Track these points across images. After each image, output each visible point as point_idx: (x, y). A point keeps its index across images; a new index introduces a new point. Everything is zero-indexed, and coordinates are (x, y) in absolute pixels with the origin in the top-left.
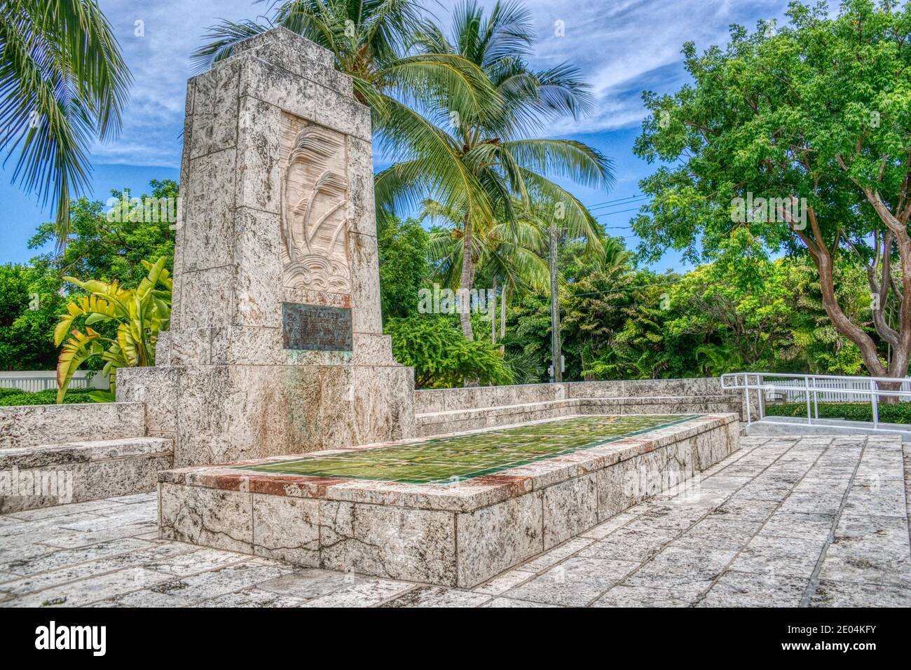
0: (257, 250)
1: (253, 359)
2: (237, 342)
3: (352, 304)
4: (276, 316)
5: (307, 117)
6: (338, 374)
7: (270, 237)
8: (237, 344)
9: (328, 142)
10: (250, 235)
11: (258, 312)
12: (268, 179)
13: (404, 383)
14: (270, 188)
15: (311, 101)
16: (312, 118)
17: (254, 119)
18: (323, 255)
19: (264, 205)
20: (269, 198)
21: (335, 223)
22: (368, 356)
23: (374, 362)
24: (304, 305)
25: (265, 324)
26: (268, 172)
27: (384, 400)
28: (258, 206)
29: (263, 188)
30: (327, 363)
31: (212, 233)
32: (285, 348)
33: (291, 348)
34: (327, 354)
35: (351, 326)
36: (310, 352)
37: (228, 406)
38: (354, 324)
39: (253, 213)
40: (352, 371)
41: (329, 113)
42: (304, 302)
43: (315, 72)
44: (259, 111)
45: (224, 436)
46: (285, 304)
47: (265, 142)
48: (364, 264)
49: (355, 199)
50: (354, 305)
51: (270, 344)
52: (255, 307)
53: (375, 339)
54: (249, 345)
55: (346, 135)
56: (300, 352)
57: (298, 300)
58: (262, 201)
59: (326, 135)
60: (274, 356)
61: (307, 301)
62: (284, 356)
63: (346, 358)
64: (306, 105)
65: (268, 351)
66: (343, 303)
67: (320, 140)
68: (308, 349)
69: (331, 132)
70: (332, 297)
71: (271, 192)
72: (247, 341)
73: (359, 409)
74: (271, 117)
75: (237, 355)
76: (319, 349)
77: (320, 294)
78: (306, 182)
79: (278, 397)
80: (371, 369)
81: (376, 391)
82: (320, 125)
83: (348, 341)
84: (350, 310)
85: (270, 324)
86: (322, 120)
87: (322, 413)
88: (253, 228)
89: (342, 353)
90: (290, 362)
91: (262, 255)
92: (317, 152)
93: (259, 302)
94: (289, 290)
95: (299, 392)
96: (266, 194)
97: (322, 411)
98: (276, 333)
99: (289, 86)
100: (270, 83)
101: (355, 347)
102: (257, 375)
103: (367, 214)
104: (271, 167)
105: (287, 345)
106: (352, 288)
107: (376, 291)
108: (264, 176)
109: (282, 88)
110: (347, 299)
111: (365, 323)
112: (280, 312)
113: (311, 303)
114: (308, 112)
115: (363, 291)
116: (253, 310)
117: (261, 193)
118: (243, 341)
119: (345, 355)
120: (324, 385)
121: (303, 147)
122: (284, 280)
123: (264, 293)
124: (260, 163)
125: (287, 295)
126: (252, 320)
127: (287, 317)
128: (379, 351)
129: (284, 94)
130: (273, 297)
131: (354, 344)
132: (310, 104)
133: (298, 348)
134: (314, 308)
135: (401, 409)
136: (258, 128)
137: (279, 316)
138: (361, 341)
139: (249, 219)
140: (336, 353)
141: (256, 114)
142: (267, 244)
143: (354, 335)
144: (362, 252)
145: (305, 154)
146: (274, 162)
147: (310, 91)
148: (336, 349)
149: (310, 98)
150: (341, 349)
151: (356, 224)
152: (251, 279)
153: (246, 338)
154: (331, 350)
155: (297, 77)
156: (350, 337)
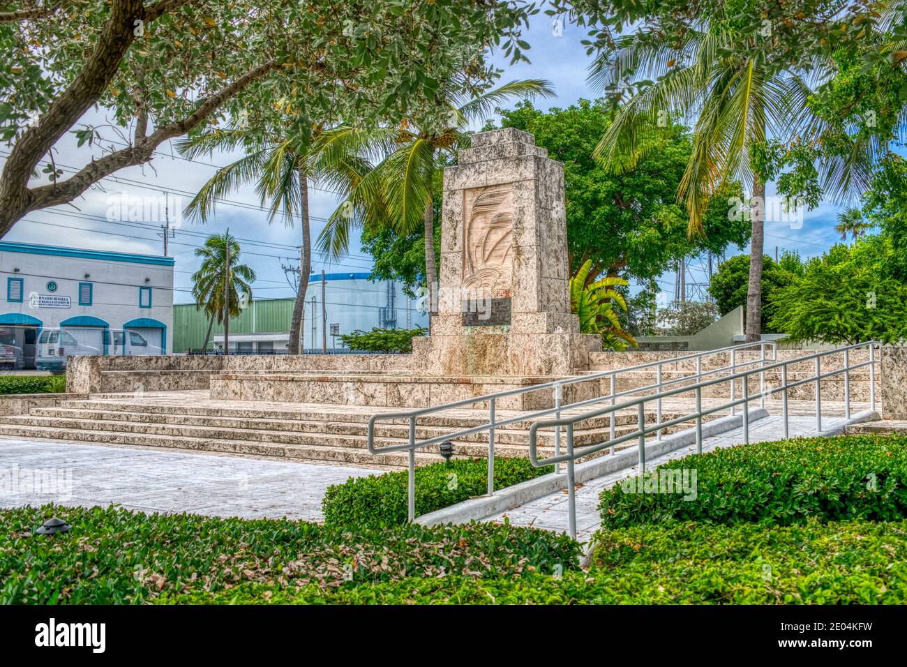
1: (444, 332)
2: (435, 324)
3: (512, 295)
5: (481, 185)
6: (500, 340)
7: (455, 265)
9: (498, 194)
10: (444, 267)
12: (455, 234)
13: (557, 345)
14: (456, 238)
15: (484, 174)
16: (485, 185)
17: (446, 203)
18: (494, 267)
19: (452, 249)
20: (455, 244)
21: (505, 245)
22: (524, 328)
23: (529, 331)
25: (451, 314)
26: (455, 229)
27: (537, 356)
29: (451, 240)
30: (491, 333)
33: (467, 325)
34: (491, 327)
35: (510, 309)
36: (479, 327)
37: (431, 356)
38: (512, 307)
39: (446, 255)
40: (510, 338)
41: (497, 175)
43: (486, 154)
44: (449, 198)
45: (429, 371)
47: (453, 213)
48: (523, 267)
50: (513, 295)
51: (454, 324)
53: (530, 316)
54: (442, 326)
55: (511, 183)
56: (472, 327)
58: (451, 247)
59: (494, 191)
60: (457, 330)
63: (505, 330)
64: (479, 179)
65: (453, 328)
66: (504, 295)
67: (491, 196)
68: (478, 325)
69: (501, 187)
71: (457, 240)
73: (515, 362)
74: (456, 197)
75: (436, 331)
76: (486, 325)
79: (458, 352)
80: (526, 336)
81: (531, 350)
82: (491, 186)
83: (507, 319)
84: (510, 299)
85: (454, 314)
86: (491, 183)
87: (487, 362)
88: (446, 263)
89: (502, 327)
90: (466, 333)
91: (450, 277)
92: (489, 205)
95: (472, 350)
96: (454, 242)
97: (487, 361)
98: (458, 318)
99: (467, 173)
101: (513, 322)
102: (446, 340)
103: (527, 231)
104: (456, 227)
105: (464, 324)
106: (513, 284)
107: (533, 283)
109: (464, 176)
110: (507, 292)
111: (522, 306)
115: (521, 285)
117: (451, 243)
118: (439, 323)
119: (505, 328)
120: (488, 347)
121: (476, 206)
126: (444, 312)
128: (533, 324)
129: (465, 179)
131: (512, 320)
132: (482, 177)
133: (471, 325)
135: (554, 364)
136: (449, 208)
138: (519, 317)
139: (443, 259)
140: (498, 326)
141: (448, 200)
143: (512, 315)
145: (479, 209)
146: (459, 222)
147: (482, 168)
148: (498, 324)
149: (483, 172)
150: (501, 324)
151: (517, 241)
153: (441, 322)
154: (494, 325)
155: (473, 164)
156: (510, 316)
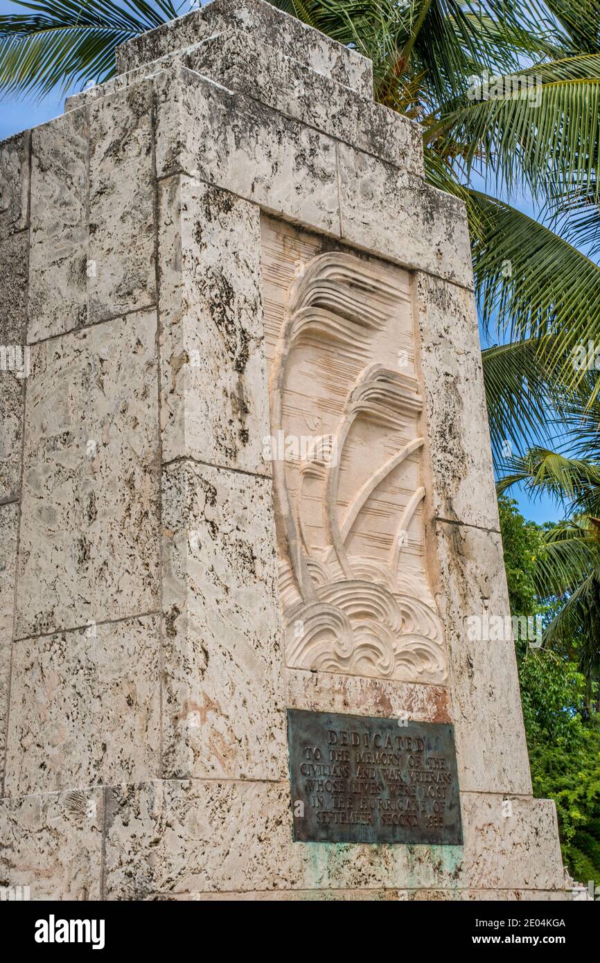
0: (220, 571)
1: (220, 872)
2: (177, 825)
3: (454, 713)
4: (273, 748)
5: (321, 226)
7: (249, 536)
8: (179, 830)
9: (373, 291)
10: (204, 531)
11: (227, 738)
12: (240, 386)
14: (246, 411)
15: (329, 185)
16: (334, 231)
17: (198, 233)
18: (376, 580)
19: (232, 453)
20: (244, 435)
21: (398, 499)
22: (503, 861)
24: (339, 715)
25: (245, 771)
26: (240, 369)
28: (220, 457)
29: (229, 410)
31: (95, 532)
32: (297, 838)
33: (312, 838)
34: (400, 852)
35: (455, 771)
36: (357, 848)
38: (460, 767)
39: (208, 473)
41: (371, 216)
42: (338, 708)
43: (334, 110)
44: (208, 213)
46: (294, 716)
47: (229, 291)
48: (475, 602)
49: (443, 436)
50: (457, 714)
51: (260, 829)
52: (221, 725)
54: (208, 833)
55: (412, 272)
56: (333, 847)
57: (324, 705)
58: (227, 443)
59: (368, 273)
60: (272, 863)
61: (346, 704)
62: (295, 862)
63: (448, 868)
64: (315, 197)
65: (257, 848)
66: (432, 708)
67: (355, 285)
68: (354, 840)
69: (377, 267)
70: (404, 694)
71: (248, 420)
72: (204, 822)
74: (239, 227)
75: (178, 863)
76: (382, 840)
77: (375, 686)
78: (326, 395)
82: (351, 249)
83: (449, 817)
84: (449, 727)
85: (258, 773)
86: (355, 235)
88: (211, 513)
89: (438, 850)
90: (311, 878)
91: (233, 585)
92: (348, 317)
93: (230, 711)
94: (300, 674)
96: (237, 426)
98: (274, 795)
99: (275, 148)
100: (231, 140)
101: (468, 833)
103: (473, 473)
104: (245, 357)
105: (302, 830)
106: (450, 667)
107: (509, 677)
108: (229, 379)
109: (260, 152)
110: (440, 696)
111: (488, 764)
112: (281, 736)
113: (354, 711)
114: (323, 214)
115: (477, 675)
116: (217, 734)
117: (224, 423)
118: (194, 822)
119: (448, 857)
121: (316, 304)
122: (289, 650)
123: (241, 687)
124: (219, 346)
125: (298, 689)
126: (214, 759)
127: (299, 750)
128: (526, 844)
129: (265, 167)
130: (262, 695)
131: (465, 823)
132: (326, 192)
133: (329, 839)
134: (362, 723)
136: (209, 257)
137: (280, 748)
138: (483, 816)
139: (198, 490)
140: (422, 849)
141: (204, 221)
142: (244, 555)
143: (464, 799)
144: (467, 573)
145: (326, 320)
146: (252, 344)
147: (324, 161)
148: (422, 838)
149: (326, 177)
150: (434, 840)
151: (449, 499)
152: (209, 648)
153: (201, 813)
154: (411, 842)
155: (292, 124)
156: (455, 805)
